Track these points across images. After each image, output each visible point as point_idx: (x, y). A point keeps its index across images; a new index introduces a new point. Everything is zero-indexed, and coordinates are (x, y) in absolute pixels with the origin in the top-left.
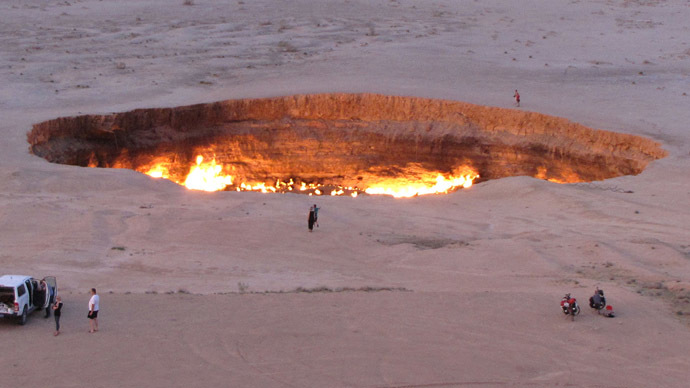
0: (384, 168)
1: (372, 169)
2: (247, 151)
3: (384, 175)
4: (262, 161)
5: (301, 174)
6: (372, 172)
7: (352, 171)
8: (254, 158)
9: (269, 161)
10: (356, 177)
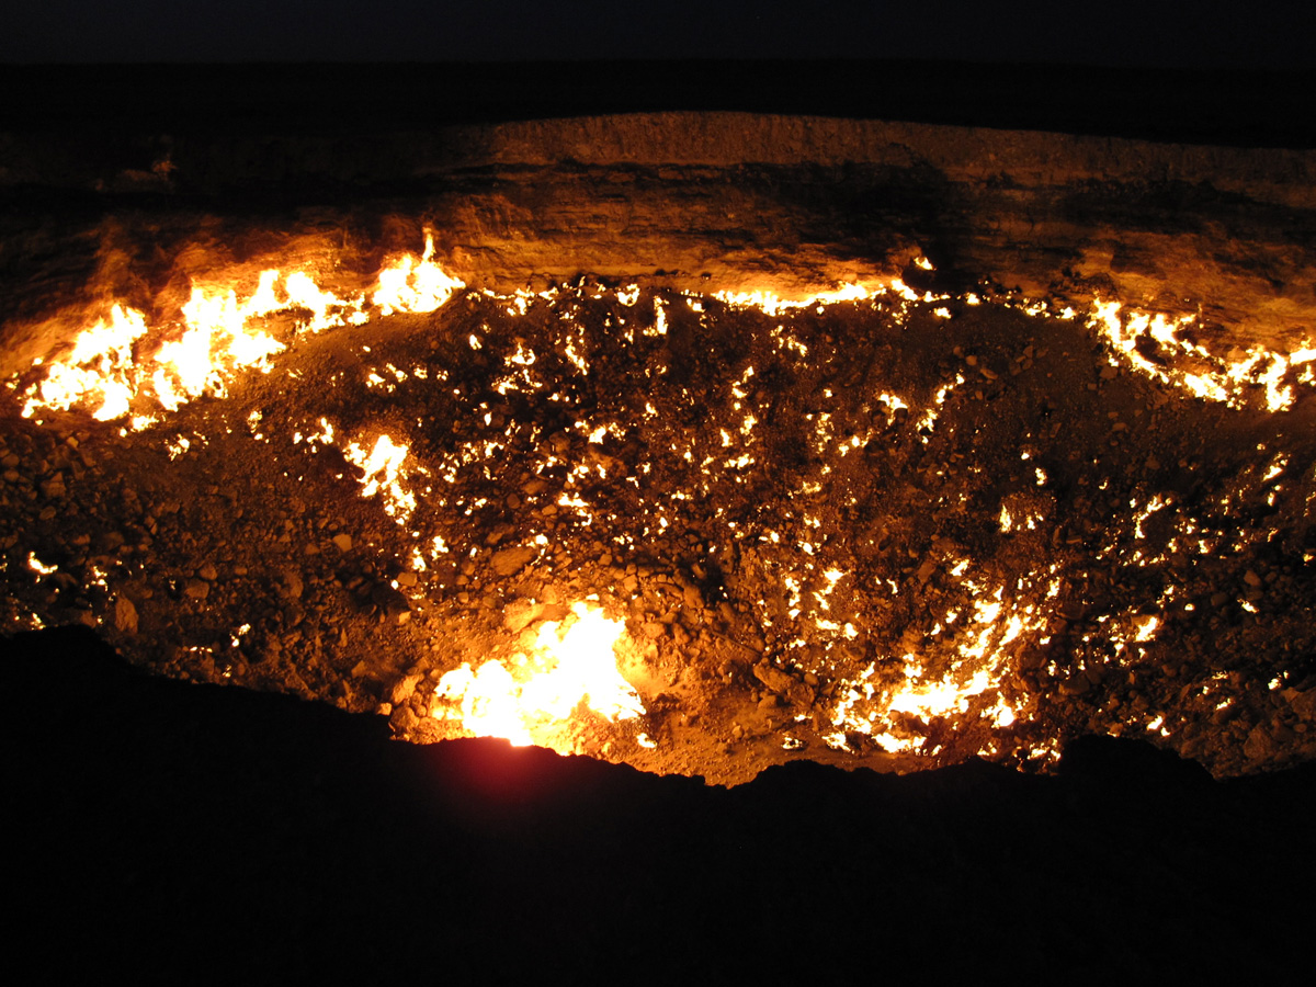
0: (754, 254)
1: (730, 256)
2: (494, 224)
3: (752, 270)
4: (523, 244)
5: (598, 269)
6: (729, 263)
7: (691, 262)
8: (508, 238)
9: (537, 245)
10: (697, 274)
